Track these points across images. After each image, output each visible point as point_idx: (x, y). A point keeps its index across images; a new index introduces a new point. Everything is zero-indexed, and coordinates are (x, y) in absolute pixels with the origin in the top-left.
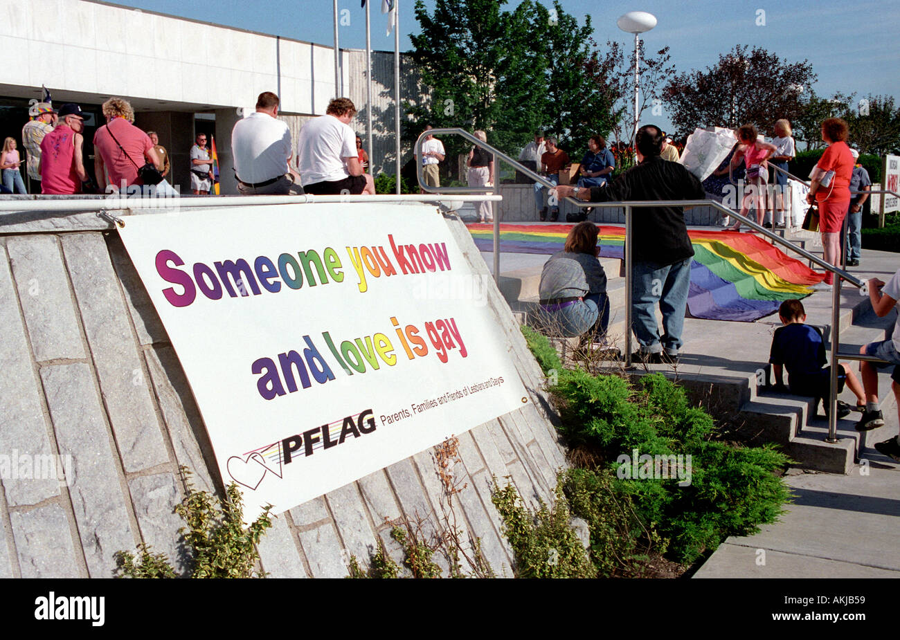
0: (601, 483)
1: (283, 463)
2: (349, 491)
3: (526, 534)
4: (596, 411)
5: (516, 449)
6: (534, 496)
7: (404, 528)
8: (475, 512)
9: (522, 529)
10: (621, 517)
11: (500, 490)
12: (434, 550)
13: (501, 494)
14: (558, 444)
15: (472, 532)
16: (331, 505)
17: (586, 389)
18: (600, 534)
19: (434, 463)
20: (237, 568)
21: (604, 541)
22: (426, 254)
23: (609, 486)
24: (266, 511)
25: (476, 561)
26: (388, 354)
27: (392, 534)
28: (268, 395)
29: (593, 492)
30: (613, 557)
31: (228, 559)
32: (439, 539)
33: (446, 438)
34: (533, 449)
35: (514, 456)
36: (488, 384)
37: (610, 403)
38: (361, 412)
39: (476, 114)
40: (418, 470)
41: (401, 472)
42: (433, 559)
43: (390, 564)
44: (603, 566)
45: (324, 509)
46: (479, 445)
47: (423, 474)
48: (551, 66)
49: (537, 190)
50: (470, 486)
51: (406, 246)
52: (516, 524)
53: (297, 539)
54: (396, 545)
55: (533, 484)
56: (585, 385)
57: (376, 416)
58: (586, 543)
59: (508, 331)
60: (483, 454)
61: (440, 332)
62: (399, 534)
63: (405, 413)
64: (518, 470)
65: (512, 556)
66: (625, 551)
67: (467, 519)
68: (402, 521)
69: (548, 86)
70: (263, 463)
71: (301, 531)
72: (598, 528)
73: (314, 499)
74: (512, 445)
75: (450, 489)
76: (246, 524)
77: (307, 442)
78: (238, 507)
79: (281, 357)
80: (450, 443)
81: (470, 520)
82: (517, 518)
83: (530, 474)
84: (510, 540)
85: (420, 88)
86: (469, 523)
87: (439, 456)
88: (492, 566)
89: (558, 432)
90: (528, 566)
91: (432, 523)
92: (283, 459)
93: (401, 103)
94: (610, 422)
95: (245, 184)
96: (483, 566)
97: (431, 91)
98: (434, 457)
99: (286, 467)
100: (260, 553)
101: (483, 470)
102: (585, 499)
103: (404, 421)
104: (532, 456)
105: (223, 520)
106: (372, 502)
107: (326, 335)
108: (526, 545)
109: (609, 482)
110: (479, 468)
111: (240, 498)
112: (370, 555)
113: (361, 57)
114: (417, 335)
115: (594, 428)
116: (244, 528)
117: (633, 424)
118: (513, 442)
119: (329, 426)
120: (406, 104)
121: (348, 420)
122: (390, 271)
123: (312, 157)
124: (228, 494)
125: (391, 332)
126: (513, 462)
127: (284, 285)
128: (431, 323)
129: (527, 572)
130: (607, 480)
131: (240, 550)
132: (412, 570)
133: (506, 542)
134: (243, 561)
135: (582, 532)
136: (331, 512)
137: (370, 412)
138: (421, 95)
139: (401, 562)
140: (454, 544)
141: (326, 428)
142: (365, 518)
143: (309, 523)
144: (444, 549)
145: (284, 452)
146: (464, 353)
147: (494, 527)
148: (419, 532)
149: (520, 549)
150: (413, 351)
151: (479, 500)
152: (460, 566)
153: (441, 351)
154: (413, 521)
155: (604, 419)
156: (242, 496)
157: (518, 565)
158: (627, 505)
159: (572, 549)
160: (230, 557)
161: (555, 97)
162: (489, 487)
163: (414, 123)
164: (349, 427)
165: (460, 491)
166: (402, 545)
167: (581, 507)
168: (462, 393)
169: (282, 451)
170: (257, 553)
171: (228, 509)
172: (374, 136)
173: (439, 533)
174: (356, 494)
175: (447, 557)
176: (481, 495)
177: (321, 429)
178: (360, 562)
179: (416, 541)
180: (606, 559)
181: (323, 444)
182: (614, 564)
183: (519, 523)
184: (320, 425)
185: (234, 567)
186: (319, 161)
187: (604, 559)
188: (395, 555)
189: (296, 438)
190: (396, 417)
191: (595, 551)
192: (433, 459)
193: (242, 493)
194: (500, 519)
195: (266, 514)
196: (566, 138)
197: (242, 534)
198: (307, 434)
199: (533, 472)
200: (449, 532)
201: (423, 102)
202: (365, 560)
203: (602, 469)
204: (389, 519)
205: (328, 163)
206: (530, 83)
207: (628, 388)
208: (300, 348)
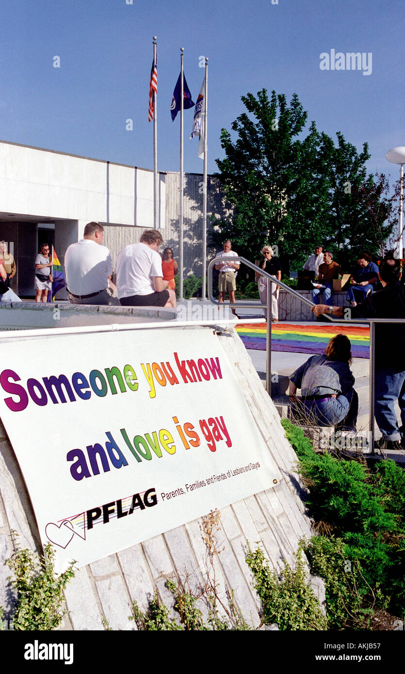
0: (335, 548)
1: (86, 528)
2: (134, 550)
3: (271, 588)
4: (334, 490)
5: (268, 520)
6: (280, 558)
7: (174, 581)
8: (231, 569)
9: (268, 584)
10: (351, 577)
11: (253, 552)
12: (198, 597)
13: (252, 556)
14: (305, 516)
15: (228, 584)
16: (120, 561)
17: (326, 473)
18: (333, 590)
19: (201, 530)
20: (48, 607)
21: (336, 596)
22: (203, 367)
23: (341, 551)
24: (71, 565)
25: (231, 608)
26: (170, 446)
27: (166, 585)
28: (78, 477)
29: (328, 556)
30: (344, 609)
31: (42, 600)
32: (202, 590)
33: (211, 511)
34: (283, 520)
35: (266, 525)
36: (247, 468)
37: (345, 484)
38: (146, 490)
39: (270, 226)
40: (188, 535)
41: (175, 537)
42: (197, 605)
43: (162, 608)
44: (336, 616)
45: (116, 564)
46: (237, 517)
47: (192, 539)
48: (334, 186)
49: (314, 295)
50: (228, 548)
51: (188, 361)
52: (264, 580)
53: (95, 586)
54: (169, 593)
55: (280, 548)
56: (326, 469)
57: (157, 493)
58: (322, 597)
59: (268, 424)
60: (241, 524)
61: (211, 428)
62: (171, 585)
63: (180, 491)
64: (268, 536)
65: (259, 605)
66: (354, 605)
67: (225, 574)
68: (174, 575)
69: (331, 203)
70: (71, 528)
71: (97, 581)
72: (332, 586)
73: (108, 556)
74: (265, 516)
75: (212, 550)
76: (57, 574)
77: (104, 512)
78: (52, 561)
79: (89, 448)
80: (214, 515)
81: (227, 575)
82: (265, 575)
83: (278, 540)
84: (259, 593)
85: (224, 204)
86: (226, 577)
87: (205, 525)
88: (243, 613)
89: (306, 506)
90: (271, 614)
91: (197, 577)
92: (86, 525)
93: (208, 216)
94: (345, 500)
95: (74, 296)
96: (235, 612)
97: (233, 207)
98: (202, 525)
99: (89, 532)
100: (66, 596)
101: (239, 536)
102: (322, 561)
103: (178, 497)
104: (281, 526)
105: (40, 571)
106: (152, 559)
107: (123, 431)
108: (271, 597)
109: (341, 548)
110: (236, 535)
111: (53, 555)
112: (148, 600)
113: (176, 178)
114: (192, 430)
115: (331, 504)
116: (55, 577)
117: (364, 502)
118: (265, 514)
119: (122, 501)
120: (212, 217)
121: (137, 496)
122: (174, 381)
123: (127, 276)
124: (45, 551)
125: (172, 428)
126: (265, 530)
127: (93, 393)
128: (204, 420)
129: (270, 618)
130: (339, 546)
131: (51, 594)
132: (180, 613)
133: (256, 594)
134: (53, 602)
135: (318, 588)
136: (121, 566)
137: (153, 490)
138: (225, 210)
139: (171, 607)
140: (213, 594)
141: (119, 503)
142: (146, 571)
143: (104, 575)
144: (206, 598)
145: (88, 521)
146: (229, 444)
147: (247, 582)
148: (186, 583)
149: (265, 600)
150: (189, 443)
151: (235, 560)
152: (217, 611)
153: (211, 443)
154: (182, 575)
155: (341, 497)
156: (54, 553)
157: (264, 613)
158: (356, 568)
159: (306, 601)
160: (44, 599)
161: (337, 212)
162: (244, 550)
163: (219, 233)
164: (137, 501)
165: (219, 552)
166: (173, 593)
167: (319, 568)
168: (226, 475)
169: (86, 519)
170: (64, 596)
171: (44, 562)
172: (185, 243)
173: (202, 585)
174: (140, 552)
175: (208, 604)
176: (237, 556)
177: (116, 503)
178: (140, 606)
179: (184, 591)
180: (338, 611)
181: (117, 514)
182: (345, 616)
183: (266, 579)
184: (115, 499)
185: (46, 606)
186: (132, 279)
187: (336, 611)
188: (167, 601)
189: (97, 510)
190: (173, 494)
191: (329, 604)
192: (200, 527)
193: (55, 551)
194: (251, 575)
195: (71, 568)
196: (345, 247)
197: (53, 581)
198: (106, 507)
199: (281, 539)
200: (210, 584)
201: (226, 216)
202: (144, 604)
203: (335, 537)
204: (163, 573)
205: (140, 280)
206: (316, 200)
207: (366, 472)
208: (103, 441)
